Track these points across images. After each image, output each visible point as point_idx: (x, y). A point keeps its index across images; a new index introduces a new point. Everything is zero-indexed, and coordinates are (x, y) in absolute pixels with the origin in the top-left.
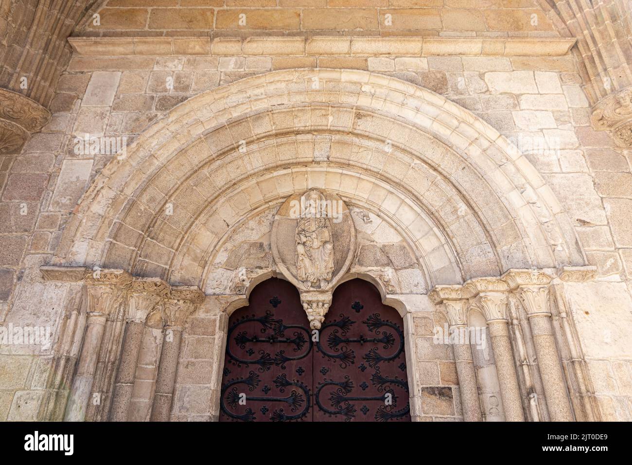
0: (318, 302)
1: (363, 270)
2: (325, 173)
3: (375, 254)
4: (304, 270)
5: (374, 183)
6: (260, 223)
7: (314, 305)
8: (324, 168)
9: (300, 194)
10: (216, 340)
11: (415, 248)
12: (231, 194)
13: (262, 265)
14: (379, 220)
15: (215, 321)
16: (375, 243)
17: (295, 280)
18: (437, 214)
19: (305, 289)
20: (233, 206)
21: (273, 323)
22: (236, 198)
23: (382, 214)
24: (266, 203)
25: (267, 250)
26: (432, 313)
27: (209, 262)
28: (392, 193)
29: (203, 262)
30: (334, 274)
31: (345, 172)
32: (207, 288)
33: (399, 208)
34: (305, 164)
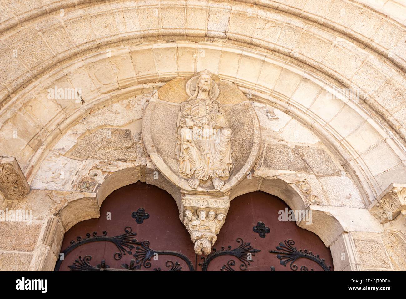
0: (208, 210)
1: (271, 173)
2: (221, 54)
3: (287, 155)
4: (188, 164)
5: (282, 68)
6: (128, 107)
7: (203, 215)
8: (219, 45)
9: (184, 79)
10: (34, 259)
11: (340, 149)
12: (93, 60)
13: (126, 157)
14: (287, 118)
15: (38, 227)
16: (284, 143)
17: (175, 176)
18: (372, 101)
19: (190, 189)
20: (94, 78)
21: (135, 246)
22: (99, 67)
23: (292, 109)
24: (139, 83)
25: (135, 140)
26: (379, 235)
27: (45, 144)
28: (306, 80)
29: (36, 142)
30: (232, 172)
31: (245, 53)
32: (35, 181)
33: (315, 100)
34: (195, 38)
